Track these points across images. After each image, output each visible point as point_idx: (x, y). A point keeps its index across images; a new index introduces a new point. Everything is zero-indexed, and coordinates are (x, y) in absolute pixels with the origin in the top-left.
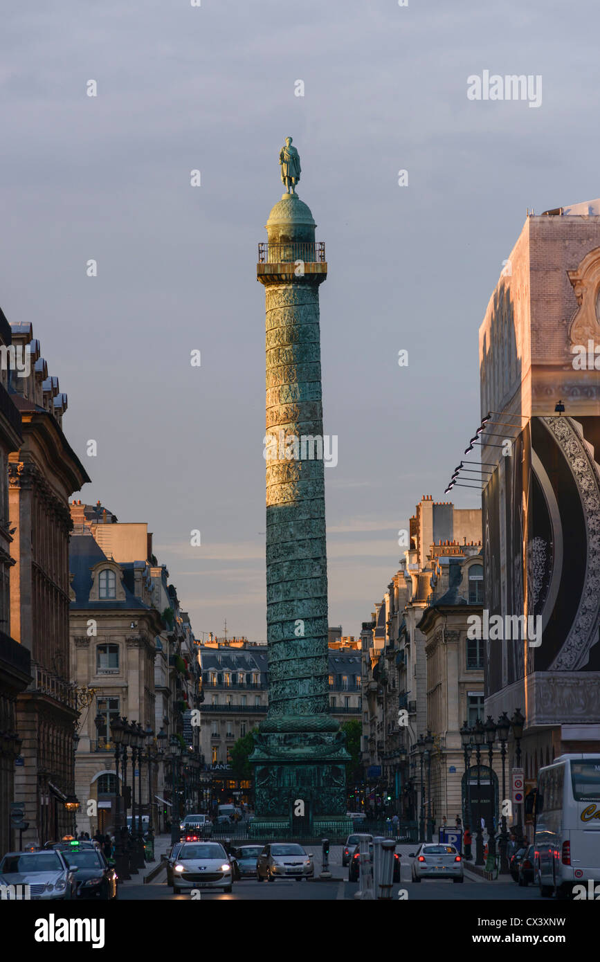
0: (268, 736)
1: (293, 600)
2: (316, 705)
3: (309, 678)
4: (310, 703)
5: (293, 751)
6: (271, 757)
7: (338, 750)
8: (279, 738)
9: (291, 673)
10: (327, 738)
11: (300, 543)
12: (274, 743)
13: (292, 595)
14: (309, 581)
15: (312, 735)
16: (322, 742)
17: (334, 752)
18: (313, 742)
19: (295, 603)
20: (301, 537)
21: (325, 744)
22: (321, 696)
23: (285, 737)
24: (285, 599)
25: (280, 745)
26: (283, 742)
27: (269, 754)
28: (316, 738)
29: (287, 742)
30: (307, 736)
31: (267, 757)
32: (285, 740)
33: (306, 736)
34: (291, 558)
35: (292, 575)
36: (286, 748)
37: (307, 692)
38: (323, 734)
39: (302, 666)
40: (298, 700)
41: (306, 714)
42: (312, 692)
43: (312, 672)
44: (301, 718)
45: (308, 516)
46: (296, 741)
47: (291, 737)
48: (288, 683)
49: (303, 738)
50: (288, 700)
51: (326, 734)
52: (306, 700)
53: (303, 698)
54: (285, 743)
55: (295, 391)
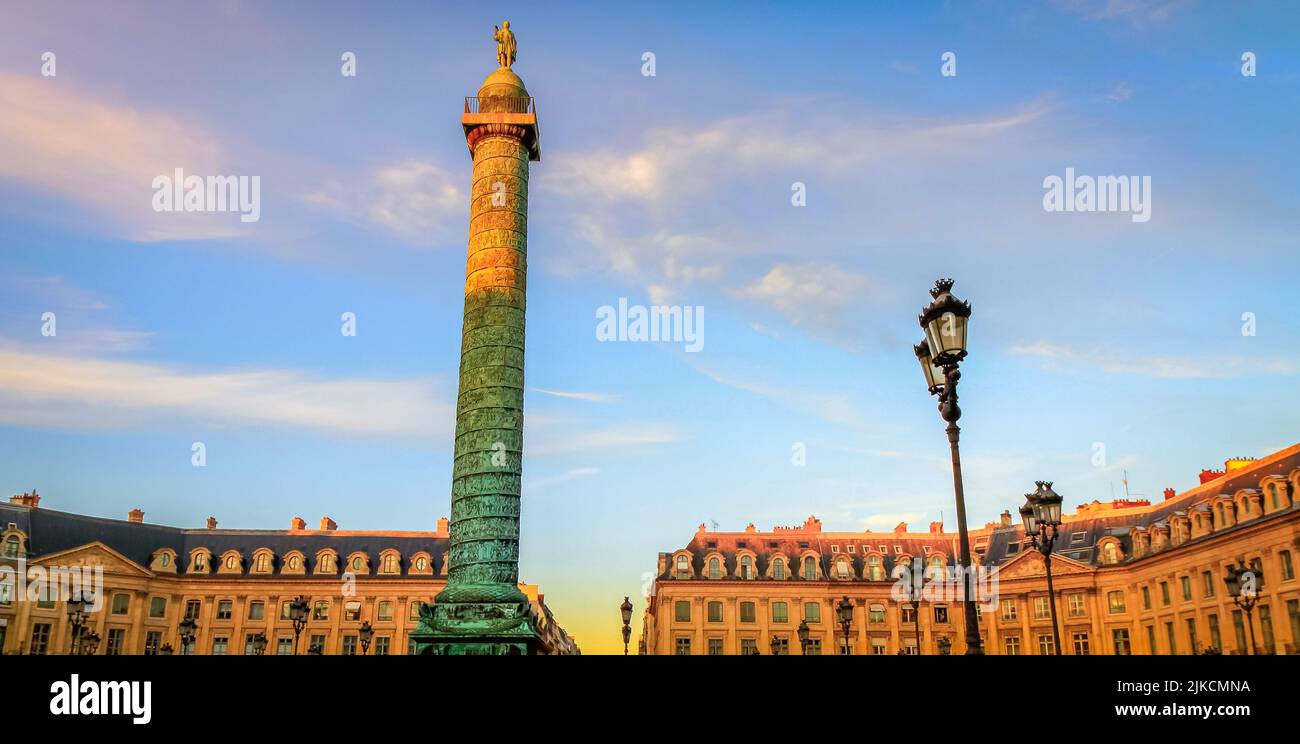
0: (436, 607)
1: (479, 452)
2: (499, 572)
3: (492, 540)
4: (491, 570)
5: (464, 625)
6: (436, 632)
7: (518, 626)
8: (449, 610)
9: (471, 535)
10: (506, 611)
11: (491, 390)
12: (443, 616)
13: (478, 446)
14: (498, 432)
15: (488, 607)
16: (501, 615)
17: (514, 627)
18: (490, 615)
19: (481, 455)
20: (493, 384)
21: (505, 618)
22: (505, 563)
23: (457, 608)
24: (470, 451)
25: (450, 617)
26: (453, 615)
27: (434, 629)
28: (493, 610)
29: (459, 614)
30: (483, 607)
31: (431, 631)
32: (456, 612)
33: (481, 608)
34: (479, 406)
35: (479, 424)
36: (456, 622)
37: (488, 556)
38: (501, 605)
39: (484, 526)
40: (477, 566)
41: (485, 582)
42: (495, 556)
43: (495, 534)
44: (479, 587)
45: (502, 363)
46: (469, 614)
47: (463, 609)
48: (467, 545)
49: (478, 611)
50: (466, 565)
51: (506, 605)
52: (488, 566)
53: (483, 563)
54: (456, 616)
55: (495, 237)
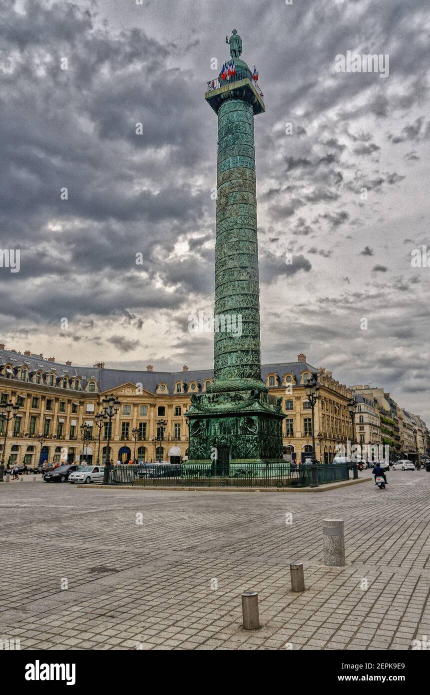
0: (202, 396)
1: (225, 297)
2: (242, 372)
3: (236, 352)
4: (236, 371)
5: (217, 407)
6: (200, 412)
7: (251, 405)
8: (209, 398)
9: (223, 349)
10: (244, 396)
11: (230, 257)
12: (205, 401)
13: (225, 294)
14: (236, 283)
15: (233, 394)
16: (241, 399)
17: (248, 406)
18: (234, 399)
19: (226, 299)
20: (231, 253)
21: (244, 400)
22: (247, 365)
23: (214, 396)
24: (220, 297)
25: (210, 402)
26: (212, 400)
27: (199, 410)
28: (236, 396)
29: (215, 400)
30: (230, 394)
31: (197, 411)
32: (213, 399)
33: (228, 395)
34: (224, 268)
35: (224, 280)
36: (213, 405)
37: (234, 362)
38: (241, 392)
39: (231, 343)
40: (227, 368)
41: (233, 379)
42: (239, 362)
43: (238, 347)
44: (228, 382)
45: (237, 239)
46: (221, 399)
47: (217, 396)
48: (221, 356)
49: (226, 397)
50: (221, 369)
51: (244, 392)
52: (234, 368)
53: (230, 367)
54: (213, 401)
55: (229, 162)
